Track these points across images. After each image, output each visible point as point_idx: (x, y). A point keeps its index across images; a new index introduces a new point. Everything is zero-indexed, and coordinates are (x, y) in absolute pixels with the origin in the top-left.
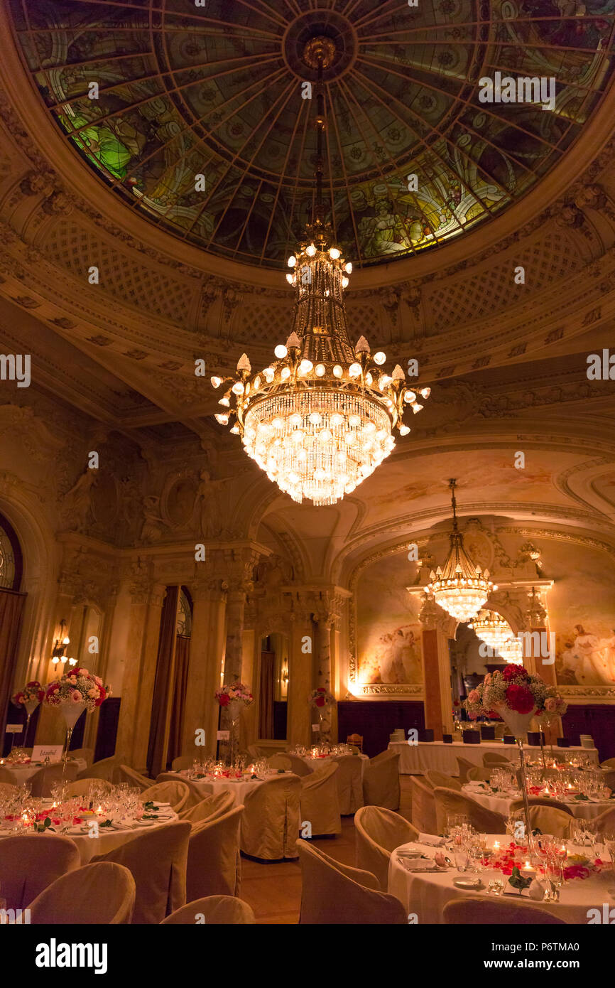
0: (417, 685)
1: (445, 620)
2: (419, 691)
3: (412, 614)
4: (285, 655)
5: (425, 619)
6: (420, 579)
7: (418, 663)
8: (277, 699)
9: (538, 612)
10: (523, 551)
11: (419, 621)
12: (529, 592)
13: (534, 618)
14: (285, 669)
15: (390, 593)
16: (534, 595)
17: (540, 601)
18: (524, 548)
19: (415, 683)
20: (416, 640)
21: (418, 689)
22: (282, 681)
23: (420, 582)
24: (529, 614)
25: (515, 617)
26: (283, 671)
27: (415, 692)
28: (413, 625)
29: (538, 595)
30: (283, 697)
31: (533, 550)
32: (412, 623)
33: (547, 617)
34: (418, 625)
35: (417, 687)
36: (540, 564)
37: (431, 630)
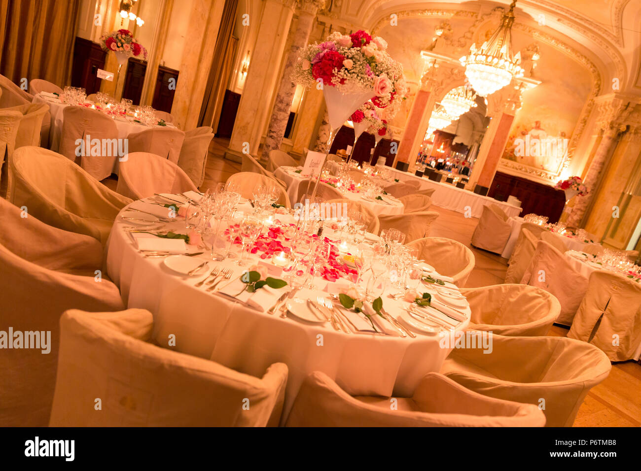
0: (398, 128)
1: (441, 87)
2: (399, 133)
3: (415, 74)
4: (249, 47)
5: (425, 81)
6: (434, 47)
7: (406, 113)
8: (231, 89)
9: (515, 103)
10: (528, 50)
11: (420, 81)
12: (517, 85)
13: (511, 106)
14: (246, 61)
15: (404, 51)
16: (520, 89)
17: (521, 95)
18: (530, 48)
19: (398, 126)
20: (411, 95)
21: (399, 132)
22: (240, 74)
23: (434, 49)
24: (508, 102)
25: (496, 101)
26: (243, 62)
27: (396, 133)
28: (413, 83)
29: (523, 90)
30: (240, 89)
31: (537, 52)
32: (412, 81)
33: (521, 108)
34: (417, 84)
35: (398, 130)
36: (535, 65)
37: (426, 91)
